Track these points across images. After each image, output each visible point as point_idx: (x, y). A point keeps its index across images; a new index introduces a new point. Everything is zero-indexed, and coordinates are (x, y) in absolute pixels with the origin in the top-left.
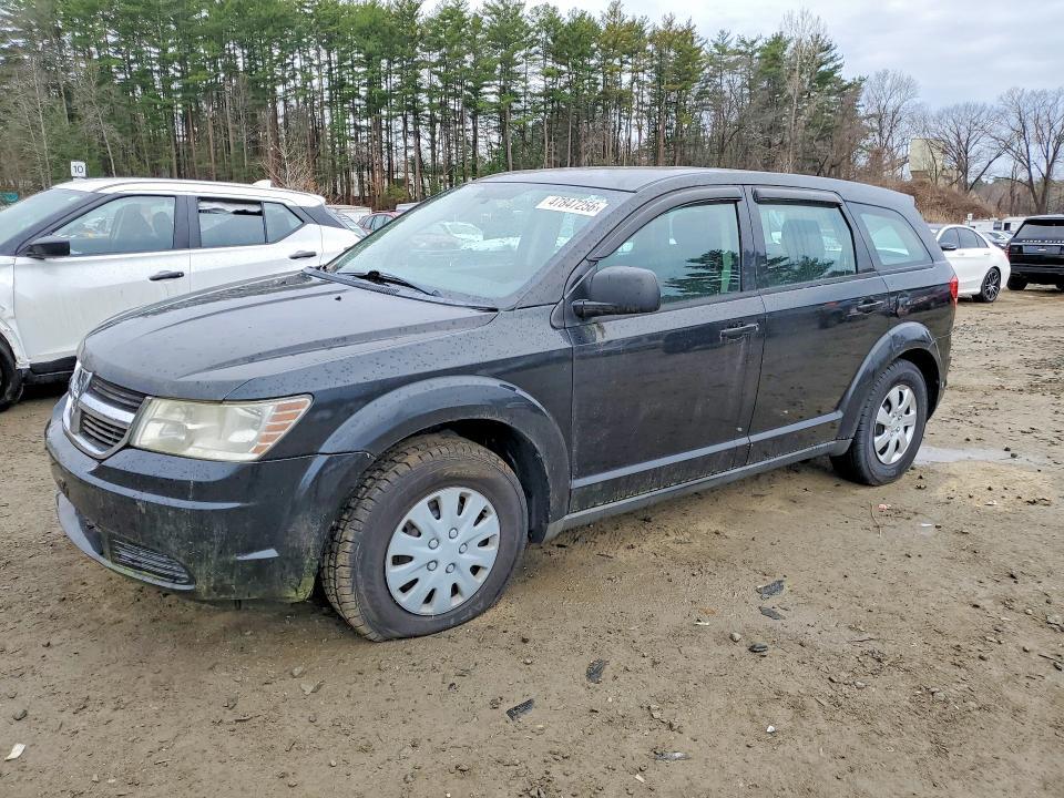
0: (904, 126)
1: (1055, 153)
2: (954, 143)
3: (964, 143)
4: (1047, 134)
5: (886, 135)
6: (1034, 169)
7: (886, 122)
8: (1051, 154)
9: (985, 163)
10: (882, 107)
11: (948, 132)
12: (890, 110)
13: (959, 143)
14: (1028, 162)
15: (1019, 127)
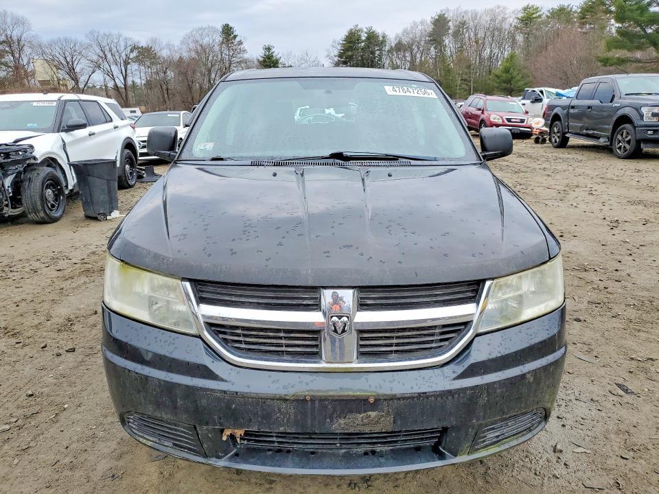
0: (27, 50)
1: (126, 71)
2: (64, 63)
3: (71, 63)
4: (118, 60)
5: (17, 55)
6: (117, 81)
7: (15, 46)
8: (124, 71)
9: (88, 76)
10: (9, 36)
11: (58, 55)
12: (15, 38)
13: (68, 63)
14: (113, 75)
15: (101, 54)
